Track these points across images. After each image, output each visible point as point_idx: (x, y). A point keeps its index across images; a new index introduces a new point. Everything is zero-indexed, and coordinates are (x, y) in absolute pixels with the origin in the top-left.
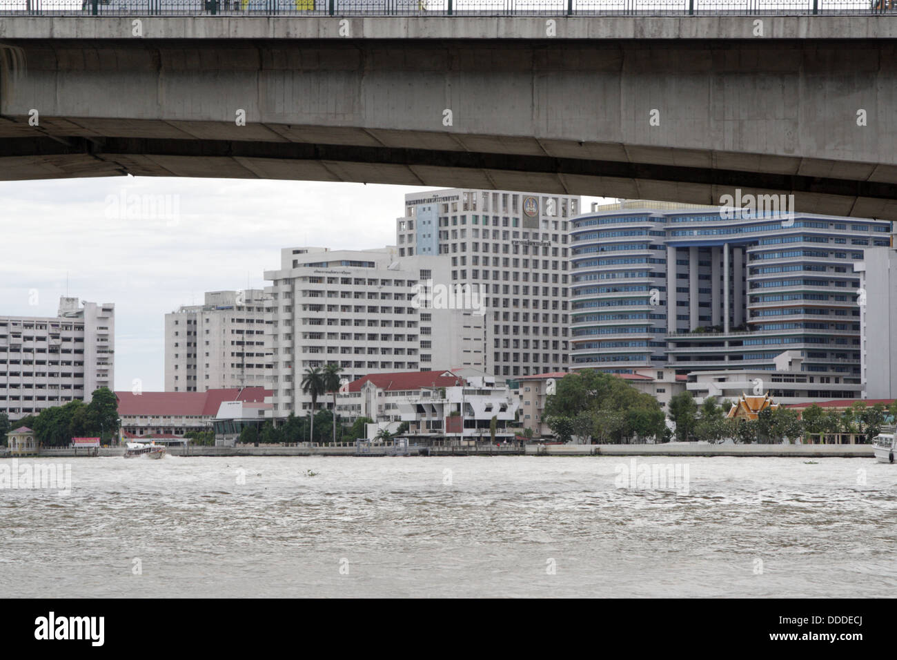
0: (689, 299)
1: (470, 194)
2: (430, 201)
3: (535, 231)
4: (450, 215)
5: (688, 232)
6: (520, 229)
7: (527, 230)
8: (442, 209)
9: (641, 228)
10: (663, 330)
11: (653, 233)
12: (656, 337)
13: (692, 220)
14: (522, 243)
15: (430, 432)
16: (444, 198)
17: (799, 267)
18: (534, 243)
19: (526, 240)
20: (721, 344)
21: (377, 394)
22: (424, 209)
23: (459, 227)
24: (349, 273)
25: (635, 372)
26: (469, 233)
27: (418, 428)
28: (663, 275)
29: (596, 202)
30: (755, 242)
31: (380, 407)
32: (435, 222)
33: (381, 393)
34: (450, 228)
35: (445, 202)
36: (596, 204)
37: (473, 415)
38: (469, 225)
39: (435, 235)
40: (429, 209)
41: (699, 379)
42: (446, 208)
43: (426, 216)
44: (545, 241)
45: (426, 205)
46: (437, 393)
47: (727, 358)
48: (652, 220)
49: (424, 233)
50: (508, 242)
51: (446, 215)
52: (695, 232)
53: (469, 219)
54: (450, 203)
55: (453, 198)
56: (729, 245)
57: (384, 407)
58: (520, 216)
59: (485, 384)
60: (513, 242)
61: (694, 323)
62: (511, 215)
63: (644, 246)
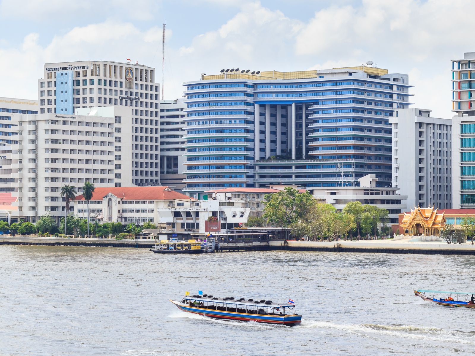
0: (266, 138)
1: (95, 65)
2: (65, 69)
3: (131, 90)
4: (81, 78)
5: (269, 95)
6: (124, 89)
7: (127, 90)
8: (75, 74)
9: (241, 91)
10: (253, 158)
11: (248, 95)
12: (249, 163)
13: (272, 87)
14: (125, 98)
15: (185, 230)
16: (76, 67)
17: (349, 119)
18: (131, 98)
19: (127, 96)
20: (290, 167)
21: (117, 202)
22: (62, 74)
23: (88, 86)
24: (75, 118)
25: (272, 187)
26: (96, 91)
27: (174, 227)
28: (253, 122)
29: (205, 73)
30: (316, 102)
31: (119, 211)
32: (70, 83)
33: (119, 201)
34: (81, 87)
35: (78, 70)
36: (205, 75)
37: (225, 219)
38: (96, 86)
39: (70, 91)
40: (66, 74)
41: (314, 192)
42: (78, 74)
43: (63, 79)
44: (137, 97)
45: (64, 72)
46: (193, 204)
47: (294, 176)
48: (247, 86)
49: (61, 90)
50: (117, 97)
51: (78, 78)
52: (274, 95)
53: (96, 82)
54: (81, 71)
55: (84, 67)
56: (296, 104)
57: (121, 211)
58: (123, 80)
59: (227, 198)
60: (120, 97)
61: (268, 154)
62: (119, 80)
63: (243, 103)
